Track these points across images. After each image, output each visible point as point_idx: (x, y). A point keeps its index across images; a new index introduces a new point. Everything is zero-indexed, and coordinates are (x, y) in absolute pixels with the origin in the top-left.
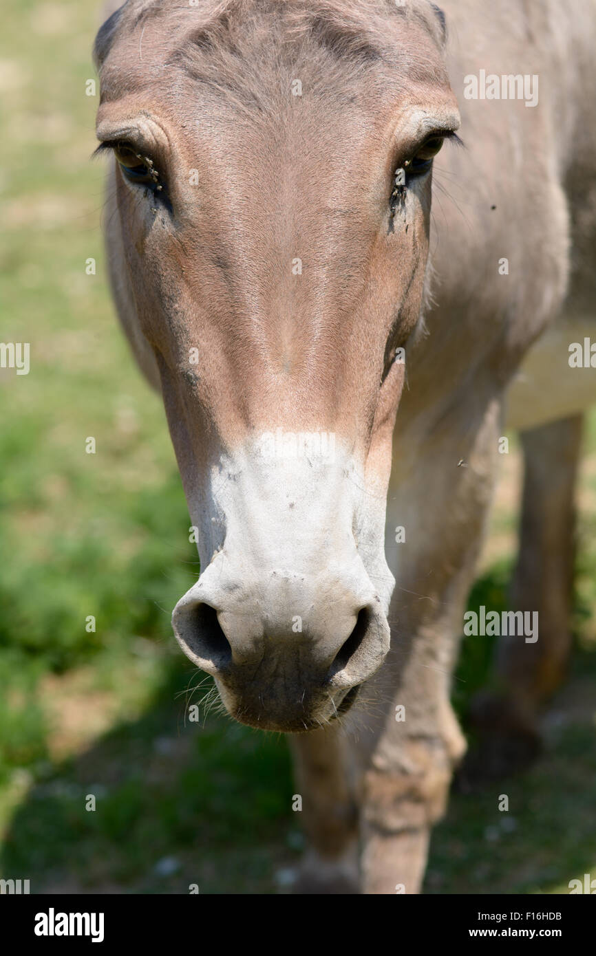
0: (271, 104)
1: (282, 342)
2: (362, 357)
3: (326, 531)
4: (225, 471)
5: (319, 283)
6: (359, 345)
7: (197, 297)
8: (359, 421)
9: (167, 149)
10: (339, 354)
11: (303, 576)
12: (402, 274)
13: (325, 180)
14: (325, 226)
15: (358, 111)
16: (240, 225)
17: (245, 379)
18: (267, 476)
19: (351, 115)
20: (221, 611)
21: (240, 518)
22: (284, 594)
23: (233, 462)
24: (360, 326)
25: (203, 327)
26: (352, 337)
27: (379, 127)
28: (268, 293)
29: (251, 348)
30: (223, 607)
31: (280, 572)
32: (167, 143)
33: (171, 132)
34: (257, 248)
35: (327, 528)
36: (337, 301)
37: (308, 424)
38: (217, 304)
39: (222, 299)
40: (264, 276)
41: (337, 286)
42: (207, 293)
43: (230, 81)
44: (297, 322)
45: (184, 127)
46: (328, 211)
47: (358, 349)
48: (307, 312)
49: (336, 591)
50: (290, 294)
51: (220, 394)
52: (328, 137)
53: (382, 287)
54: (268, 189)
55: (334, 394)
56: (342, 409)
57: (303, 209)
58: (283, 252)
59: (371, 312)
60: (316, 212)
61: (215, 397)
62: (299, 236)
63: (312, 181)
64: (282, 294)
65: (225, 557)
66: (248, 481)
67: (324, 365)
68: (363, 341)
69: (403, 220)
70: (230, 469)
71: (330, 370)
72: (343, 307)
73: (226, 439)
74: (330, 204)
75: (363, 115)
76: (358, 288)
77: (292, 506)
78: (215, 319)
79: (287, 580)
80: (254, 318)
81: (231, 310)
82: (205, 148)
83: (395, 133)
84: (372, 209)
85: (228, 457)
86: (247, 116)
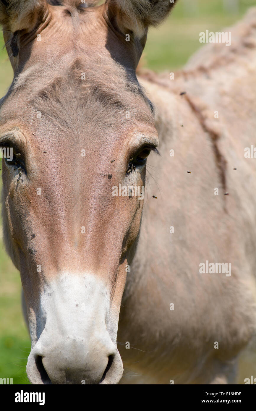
0: (73, 125)
1: (74, 233)
2: (111, 244)
3: (94, 318)
4: (47, 293)
5: (92, 207)
6: (110, 238)
7: (36, 213)
8: (109, 273)
9: (25, 144)
10: (101, 240)
11: (83, 338)
12: (131, 209)
13: (96, 160)
14: (96, 181)
15: (113, 131)
16: (56, 180)
17: (57, 249)
18: (65, 291)
19: (109, 132)
20: (44, 357)
21: (53, 313)
22: (74, 347)
23: (50, 288)
24: (111, 229)
25: (39, 227)
26: (107, 234)
27: (122, 140)
28: (69, 210)
29: (60, 235)
30: (45, 355)
31: (72, 337)
32: (25, 141)
33: (27, 137)
34: (64, 190)
35: (94, 317)
36: (100, 216)
37: (86, 269)
38: (46, 217)
39: (48, 214)
40: (67, 203)
41: (100, 209)
42: (41, 212)
43: (55, 114)
44: (82, 224)
45: (33, 134)
46: (97, 174)
47: (110, 240)
48: (86, 220)
49: (98, 347)
50: (79, 211)
51: (46, 257)
52: (98, 141)
53: (122, 214)
54: (70, 164)
55: (98, 257)
56: (101, 265)
57: (86, 173)
58: (76, 192)
59: (116, 224)
60: (92, 175)
61: (43, 259)
62: (84, 185)
63: (90, 161)
64: (75, 211)
65: (46, 332)
66: (57, 296)
67: (94, 243)
68: (112, 236)
69: (132, 184)
70: (49, 291)
71: (97, 246)
72: (103, 219)
73: (47, 277)
74: (98, 171)
75: (115, 134)
76: (110, 212)
77: (77, 305)
78: (44, 224)
79: (75, 341)
80: (62, 222)
81: (52, 219)
82: (43, 144)
83: (129, 143)
84: (118, 176)
85: (48, 285)
86: (62, 130)
